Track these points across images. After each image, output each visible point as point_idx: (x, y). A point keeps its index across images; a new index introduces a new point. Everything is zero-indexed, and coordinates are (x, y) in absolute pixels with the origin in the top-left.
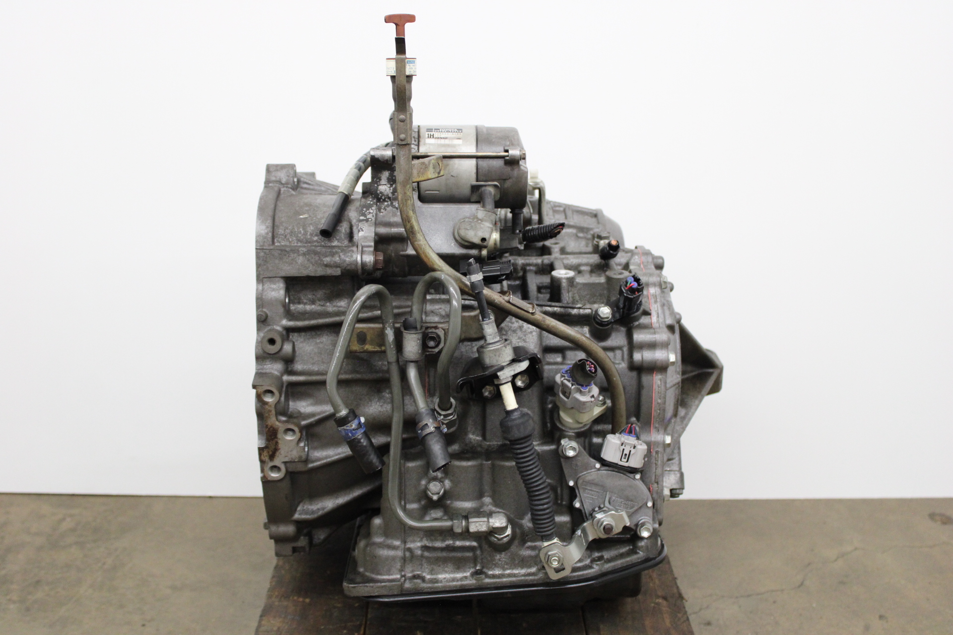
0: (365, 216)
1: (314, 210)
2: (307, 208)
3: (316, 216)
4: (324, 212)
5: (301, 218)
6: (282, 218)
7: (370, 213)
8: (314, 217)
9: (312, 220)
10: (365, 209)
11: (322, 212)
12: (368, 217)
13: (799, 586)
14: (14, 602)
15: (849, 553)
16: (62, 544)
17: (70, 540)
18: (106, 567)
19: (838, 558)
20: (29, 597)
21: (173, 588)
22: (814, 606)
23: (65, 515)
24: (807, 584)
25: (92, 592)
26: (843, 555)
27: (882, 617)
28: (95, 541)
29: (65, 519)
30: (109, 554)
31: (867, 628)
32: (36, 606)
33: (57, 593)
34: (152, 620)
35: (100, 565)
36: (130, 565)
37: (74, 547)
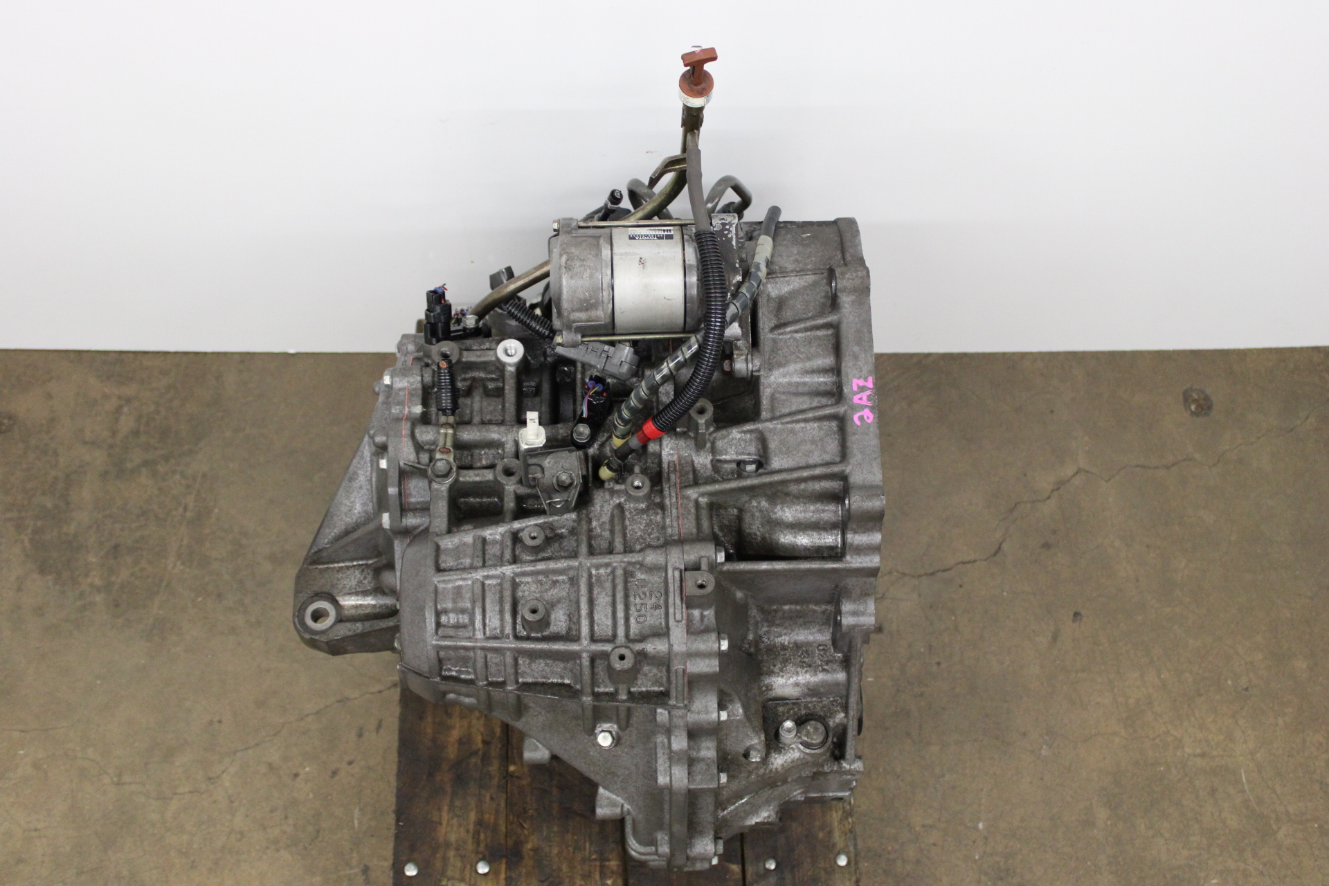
13: (995, 554)
14: (99, 590)
15: (1068, 481)
16: (129, 465)
17: (137, 456)
18: (189, 514)
19: (1053, 491)
20: (113, 579)
21: (273, 558)
22: (1005, 594)
23: (119, 398)
24: (1005, 546)
25: (182, 567)
26: (1060, 485)
27: (1076, 614)
28: (166, 458)
29: (121, 407)
30: (188, 486)
31: (1055, 638)
32: (124, 596)
33: (142, 570)
34: (259, 623)
35: (181, 510)
36: (216, 511)
37: (144, 470)
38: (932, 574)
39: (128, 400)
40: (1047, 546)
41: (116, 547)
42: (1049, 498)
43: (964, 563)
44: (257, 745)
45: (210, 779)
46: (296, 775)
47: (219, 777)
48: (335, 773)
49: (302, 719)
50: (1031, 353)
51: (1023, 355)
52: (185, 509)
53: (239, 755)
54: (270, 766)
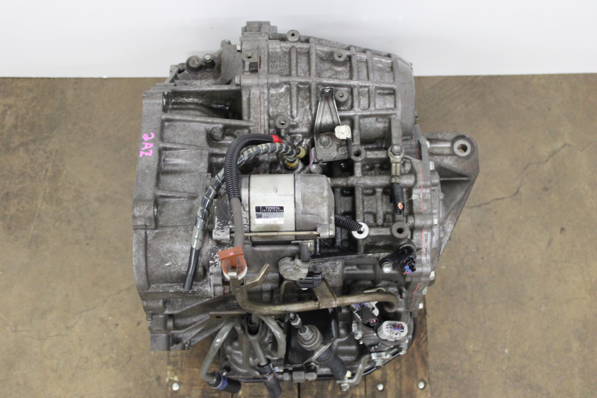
0: (214, 261)
1: (175, 256)
2: (169, 255)
3: (177, 264)
4: (183, 259)
5: (167, 266)
6: (152, 268)
7: (217, 257)
8: (175, 265)
9: (175, 268)
10: (212, 254)
11: (181, 259)
12: (215, 261)
13: (516, 194)
15: (559, 150)
16: (12, 145)
17: (16, 140)
18: (49, 174)
19: (549, 157)
20: (6, 213)
21: (98, 199)
22: (521, 217)
23: (5, 105)
24: (521, 190)
25: (46, 205)
26: (554, 153)
27: (562, 229)
28: (34, 141)
29: (5, 111)
30: (48, 158)
31: (550, 243)
32: (14, 223)
33: (23, 207)
34: (92, 238)
35: (44, 172)
36: (65, 172)
37: (21, 149)
38: (479, 206)
39: (10, 107)
40: (545, 189)
41: (7, 194)
42: (547, 161)
43: (497, 199)
44: (94, 308)
45: (67, 328)
46: (117, 325)
47: (72, 327)
48: (139, 323)
49: (119, 293)
50: (538, 75)
51: (533, 76)
52: (47, 171)
53: (84, 314)
54: (102, 320)
